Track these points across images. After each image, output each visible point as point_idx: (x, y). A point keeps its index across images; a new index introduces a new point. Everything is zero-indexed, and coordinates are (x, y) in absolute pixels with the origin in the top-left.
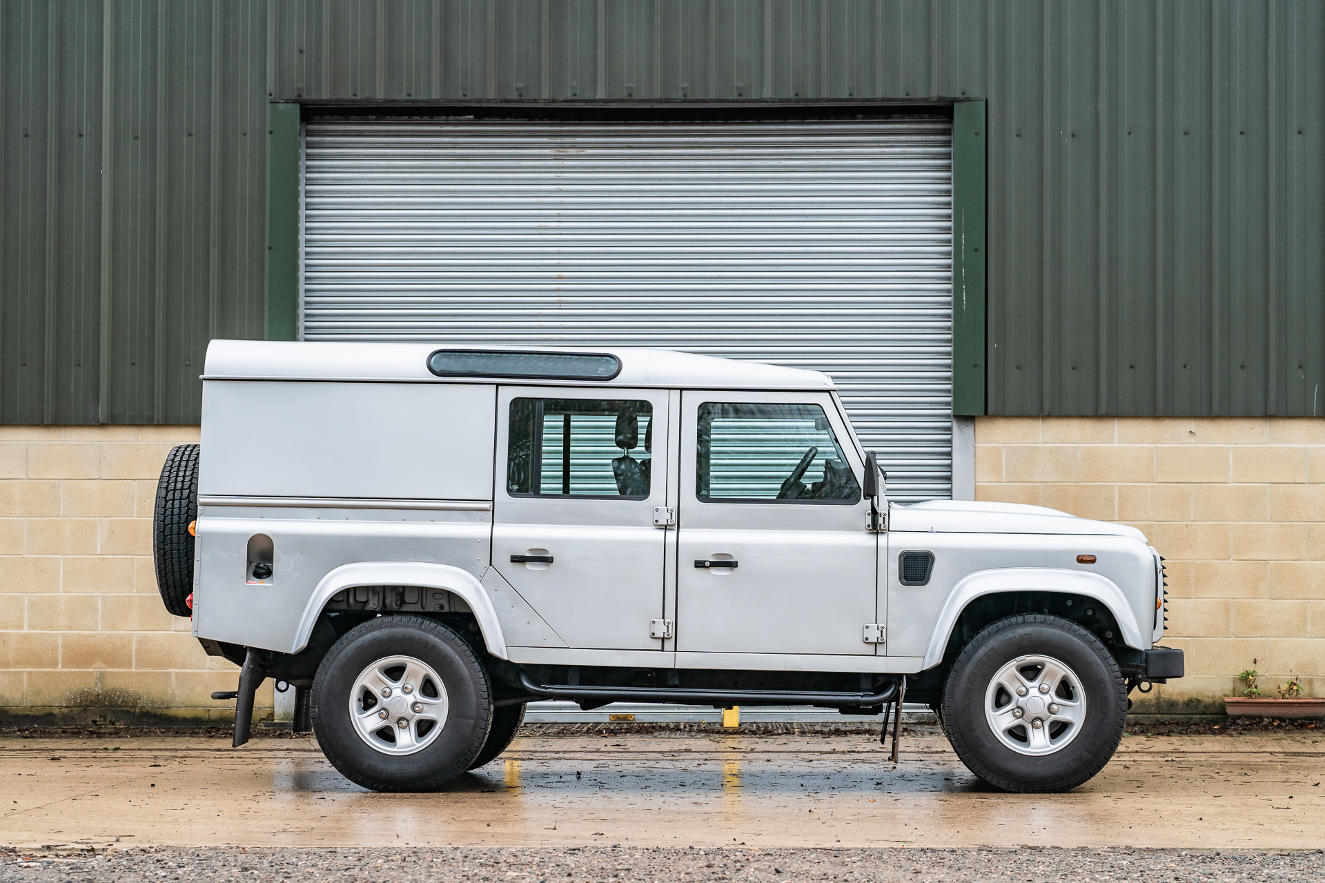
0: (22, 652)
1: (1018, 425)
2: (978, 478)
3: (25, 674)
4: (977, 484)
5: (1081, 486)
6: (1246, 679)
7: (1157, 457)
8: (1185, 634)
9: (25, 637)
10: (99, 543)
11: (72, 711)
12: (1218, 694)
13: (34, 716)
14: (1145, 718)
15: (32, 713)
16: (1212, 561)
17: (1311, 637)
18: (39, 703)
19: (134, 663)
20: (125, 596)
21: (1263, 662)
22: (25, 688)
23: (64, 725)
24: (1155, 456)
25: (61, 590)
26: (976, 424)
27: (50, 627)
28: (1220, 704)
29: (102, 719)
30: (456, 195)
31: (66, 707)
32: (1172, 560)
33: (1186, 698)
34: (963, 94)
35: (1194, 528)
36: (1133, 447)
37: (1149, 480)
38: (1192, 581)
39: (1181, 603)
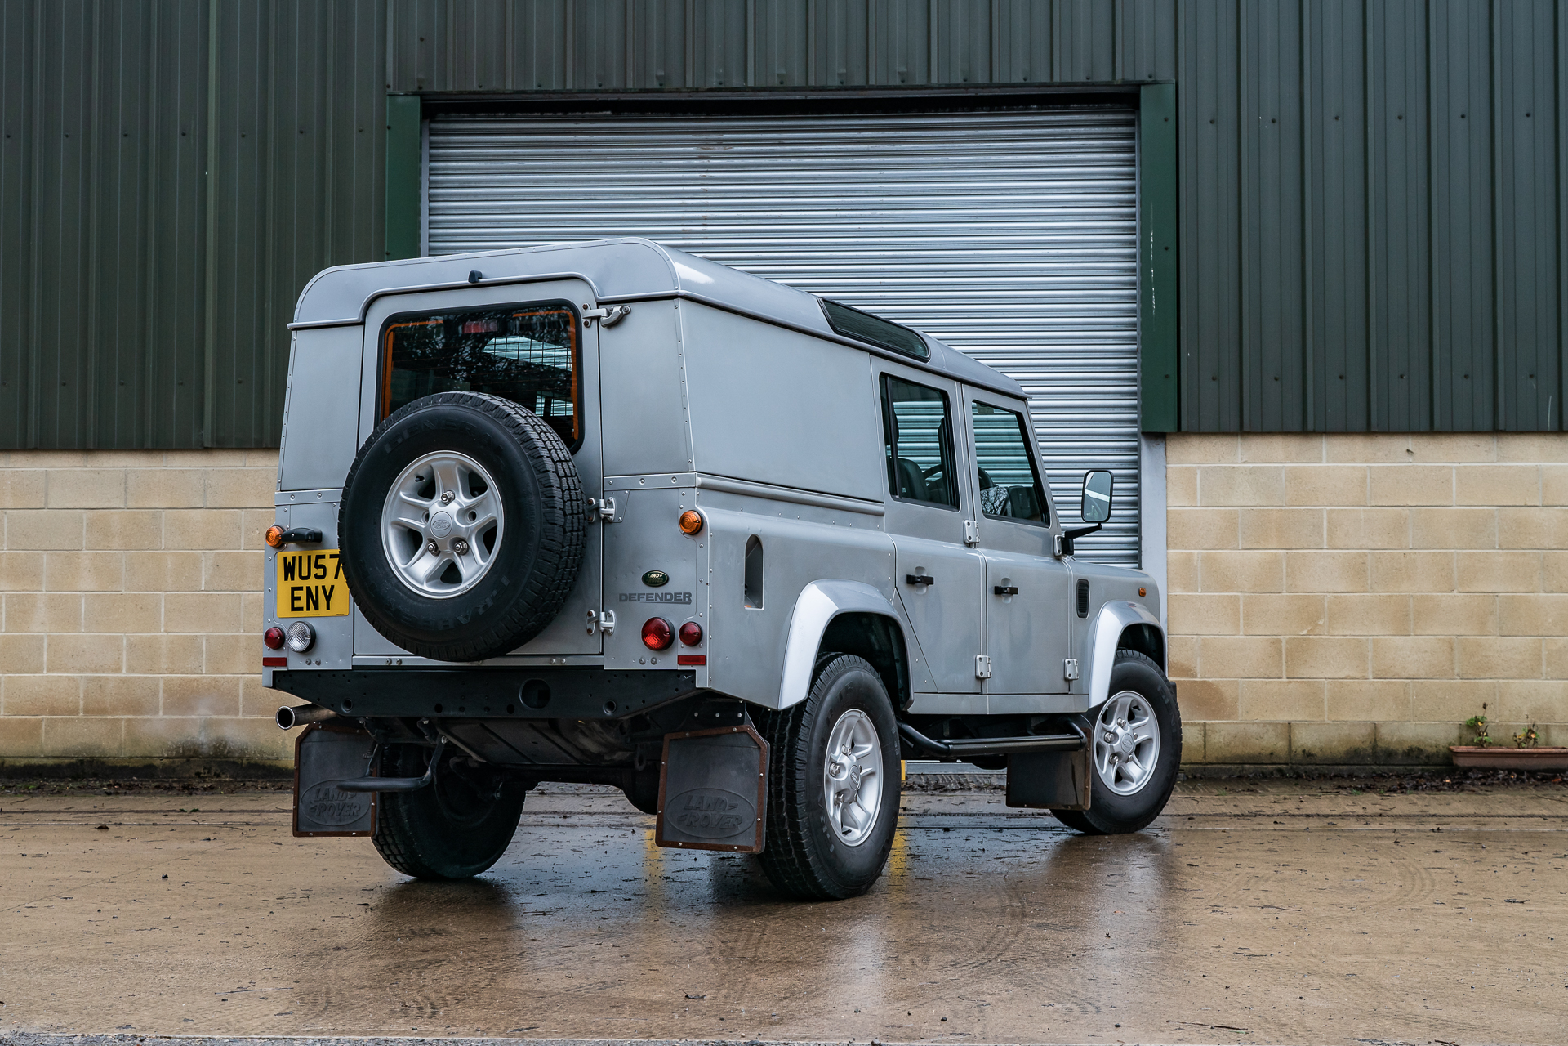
0: (120, 697)
1: (1214, 442)
2: (1170, 502)
3: (123, 722)
4: (1169, 509)
5: (1285, 511)
6: (1474, 726)
7: (1371, 478)
8: (1405, 675)
9: (124, 680)
10: (203, 578)
11: (173, 762)
12: (1443, 743)
13: (133, 768)
14: (1360, 769)
15: (130, 765)
16: (1434, 594)
17: (1547, 679)
18: (139, 753)
19: (241, 709)
20: (232, 636)
21: (1492, 706)
22: (123, 737)
23: (165, 778)
24: (1368, 477)
25: (162, 630)
26: (1168, 442)
27: (150, 671)
28: (1444, 754)
29: (206, 771)
30: (593, 197)
31: (167, 758)
32: (1389, 592)
33: (1406, 747)
34: (1150, 77)
35: (1413, 556)
36: (1344, 467)
37: (1362, 503)
38: (1411, 616)
39: (1399, 640)
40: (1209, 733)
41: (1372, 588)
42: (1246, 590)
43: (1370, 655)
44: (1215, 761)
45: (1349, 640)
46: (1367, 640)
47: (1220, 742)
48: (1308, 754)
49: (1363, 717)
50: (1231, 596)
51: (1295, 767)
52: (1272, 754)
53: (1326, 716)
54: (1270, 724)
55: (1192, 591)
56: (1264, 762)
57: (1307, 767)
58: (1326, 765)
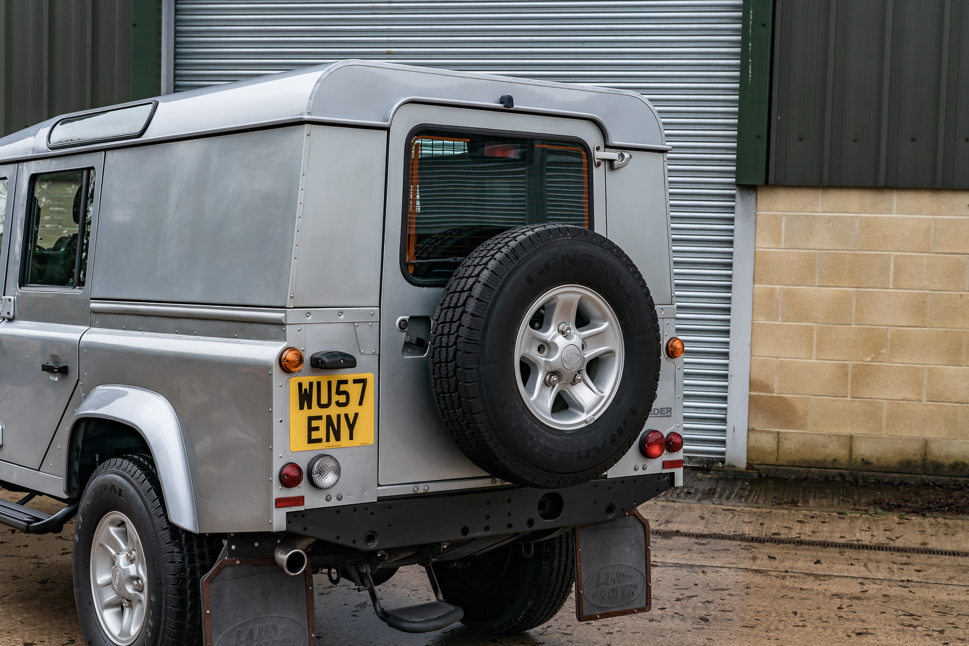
1: (798, 194)
2: (758, 244)
4: (757, 250)
5: (858, 255)
7: (935, 228)
8: (954, 399)
24: (933, 227)
26: (759, 193)
32: (945, 328)
33: (952, 461)
35: (968, 298)
36: (911, 218)
37: (926, 250)
38: (964, 349)
39: (952, 369)
40: (782, 440)
41: (930, 324)
42: (820, 321)
43: (925, 381)
44: (786, 464)
45: (907, 368)
46: (924, 368)
47: (791, 448)
48: (866, 463)
49: (916, 434)
50: (807, 326)
51: (854, 472)
52: (835, 460)
53: (884, 431)
54: (834, 435)
55: (773, 320)
56: (828, 467)
57: (865, 473)
58: (881, 472)
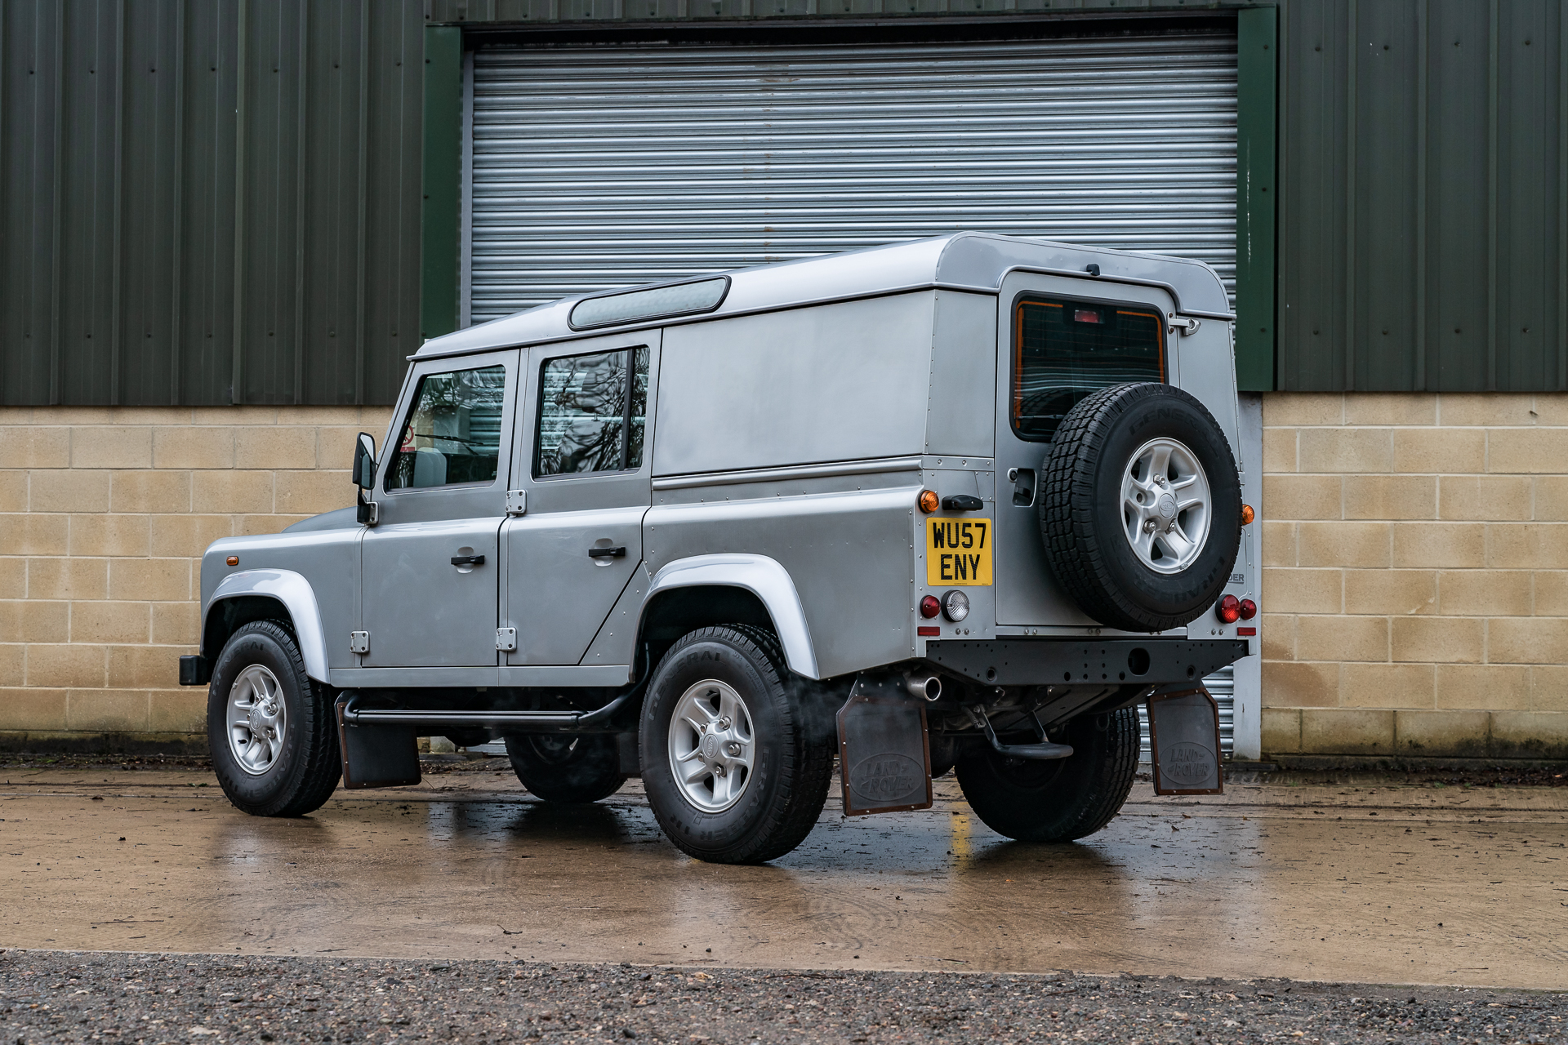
1: (1315, 402)
2: (1267, 468)
4: (1265, 475)
5: (1393, 478)
7: (1489, 442)
8: (1523, 659)
11: (201, 738)
13: (159, 744)
14: (1472, 762)
15: (157, 740)
16: (1558, 571)
18: (165, 728)
23: (192, 754)
24: (1487, 441)
25: (190, 598)
26: (1265, 402)
27: (178, 641)
31: (195, 733)
32: (1508, 568)
33: (1524, 739)
35: (1535, 529)
36: (1459, 430)
37: (1479, 470)
38: (1533, 594)
39: (1518, 621)
40: (1306, 720)
41: (1488, 564)
42: (1349, 565)
43: (1486, 637)
44: (1312, 752)
45: (1462, 621)
46: (1483, 620)
47: (1318, 731)
48: (1415, 746)
49: (1477, 706)
50: (1332, 571)
51: (1400, 759)
52: (1375, 744)
53: (1436, 704)
54: (1373, 712)
55: (1289, 565)
56: (1367, 753)
57: (1414, 759)
58: (1434, 757)
